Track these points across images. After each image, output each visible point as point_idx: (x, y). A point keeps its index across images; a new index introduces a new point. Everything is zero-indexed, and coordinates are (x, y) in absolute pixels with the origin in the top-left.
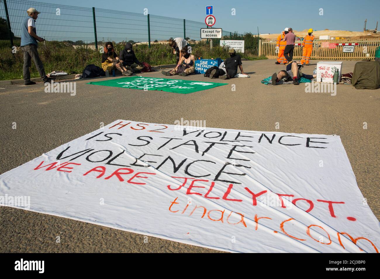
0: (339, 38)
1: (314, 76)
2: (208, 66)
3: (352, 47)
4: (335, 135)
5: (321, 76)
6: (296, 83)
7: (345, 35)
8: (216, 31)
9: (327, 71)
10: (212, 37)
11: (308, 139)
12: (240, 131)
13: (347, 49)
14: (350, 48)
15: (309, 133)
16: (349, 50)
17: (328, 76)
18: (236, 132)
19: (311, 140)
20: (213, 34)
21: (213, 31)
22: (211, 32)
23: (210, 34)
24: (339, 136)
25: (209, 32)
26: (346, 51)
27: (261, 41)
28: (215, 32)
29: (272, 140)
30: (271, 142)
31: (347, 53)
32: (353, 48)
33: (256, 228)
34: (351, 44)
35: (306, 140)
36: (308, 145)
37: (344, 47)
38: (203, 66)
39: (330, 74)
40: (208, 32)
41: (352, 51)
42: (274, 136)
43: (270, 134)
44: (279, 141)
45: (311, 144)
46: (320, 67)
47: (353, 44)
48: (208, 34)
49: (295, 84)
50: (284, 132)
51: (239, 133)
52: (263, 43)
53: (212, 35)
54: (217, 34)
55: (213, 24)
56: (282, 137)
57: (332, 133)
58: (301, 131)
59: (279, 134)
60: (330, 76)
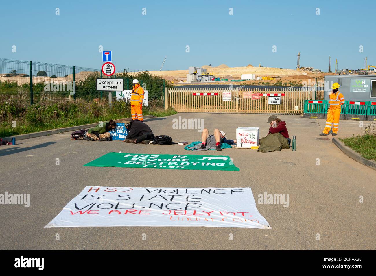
0: (266, 78)
1: (235, 141)
2: (124, 132)
3: (278, 98)
4: (248, 187)
5: (241, 142)
6: (220, 150)
7: (274, 74)
8: (116, 82)
9: (246, 137)
10: (110, 90)
11: (232, 191)
12: (187, 188)
13: (273, 100)
14: (276, 99)
15: (232, 187)
16: (275, 102)
17: (247, 141)
18: (185, 189)
19: (233, 191)
20: (112, 85)
21: (113, 82)
22: (110, 83)
23: (108, 85)
24: (251, 188)
25: (108, 83)
26: (272, 103)
27: (168, 89)
28: (114, 83)
29: (209, 192)
30: (209, 193)
31: (273, 105)
32: (280, 99)
33: (213, 221)
34: (277, 94)
35: (231, 191)
36: (231, 193)
37: (269, 97)
38: (119, 131)
39: (249, 140)
40: (105, 83)
41: (279, 103)
42: (210, 190)
43: (207, 189)
44: (214, 192)
45: (233, 193)
46: (239, 134)
47: (279, 95)
48: (105, 85)
49: (218, 150)
50: (216, 187)
51: (187, 189)
52: (170, 92)
53: (111, 87)
54: (117, 85)
55: (112, 73)
56: (215, 190)
57: (246, 187)
58: (227, 186)
59: (213, 189)
60: (249, 142)
